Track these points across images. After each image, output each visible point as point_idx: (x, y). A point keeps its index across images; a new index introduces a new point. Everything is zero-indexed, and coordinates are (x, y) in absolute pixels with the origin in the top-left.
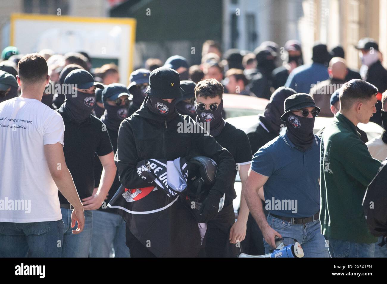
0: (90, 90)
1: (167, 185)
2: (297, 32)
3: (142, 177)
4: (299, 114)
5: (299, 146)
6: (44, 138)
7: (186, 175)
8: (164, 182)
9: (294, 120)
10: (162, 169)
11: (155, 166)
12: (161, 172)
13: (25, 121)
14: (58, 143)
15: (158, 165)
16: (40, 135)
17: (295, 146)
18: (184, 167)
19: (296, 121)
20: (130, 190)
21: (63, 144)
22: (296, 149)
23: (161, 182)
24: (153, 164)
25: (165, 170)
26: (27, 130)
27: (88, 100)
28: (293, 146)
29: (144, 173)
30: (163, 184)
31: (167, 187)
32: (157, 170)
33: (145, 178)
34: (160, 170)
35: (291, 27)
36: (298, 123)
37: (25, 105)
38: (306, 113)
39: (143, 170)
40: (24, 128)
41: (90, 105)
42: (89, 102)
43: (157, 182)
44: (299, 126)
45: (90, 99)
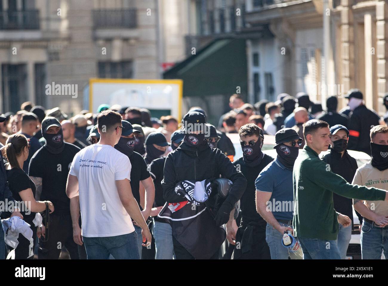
0: (130, 136)
1: (193, 197)
2: (304, 85)
3: (178, 194)
4: (288, 144)
5: (289, 167)
6: (115, 175)
7: (209, 191)
8: (191, 196)
9: (285, 149)
10: (191, 187)
11: (187, 185)
12: (190, 189)
13: (101, 162)
14: (126, 179)
15: (189, 184)
16: (112, 172)
17: (286, 168)
18: (208, 186)
19: (287, 150)
20: (174, 204)
21: (130, 180)
22: (287, 169)
23: (189, 196)
24: (185, 184)
25: (193, 187)
26: (103, 169)
27: (130, 143)
28: (285, 167)
29: (179, 191)
30: (190, 197)
31: (193, 199)
32: (188, 188)
33: (180, 194)
34: (189, 188)
35: (299, 81)
36: (288, 151)
37: (101, 150)
38: (294, 143)
39: (178, 189)
40: (101, 167)
41: (132, 147)
42: (131, 144)
43: (187, 196)
44: (289, 153)
45: (131, 142)
